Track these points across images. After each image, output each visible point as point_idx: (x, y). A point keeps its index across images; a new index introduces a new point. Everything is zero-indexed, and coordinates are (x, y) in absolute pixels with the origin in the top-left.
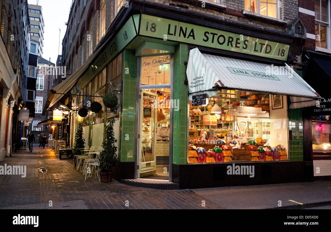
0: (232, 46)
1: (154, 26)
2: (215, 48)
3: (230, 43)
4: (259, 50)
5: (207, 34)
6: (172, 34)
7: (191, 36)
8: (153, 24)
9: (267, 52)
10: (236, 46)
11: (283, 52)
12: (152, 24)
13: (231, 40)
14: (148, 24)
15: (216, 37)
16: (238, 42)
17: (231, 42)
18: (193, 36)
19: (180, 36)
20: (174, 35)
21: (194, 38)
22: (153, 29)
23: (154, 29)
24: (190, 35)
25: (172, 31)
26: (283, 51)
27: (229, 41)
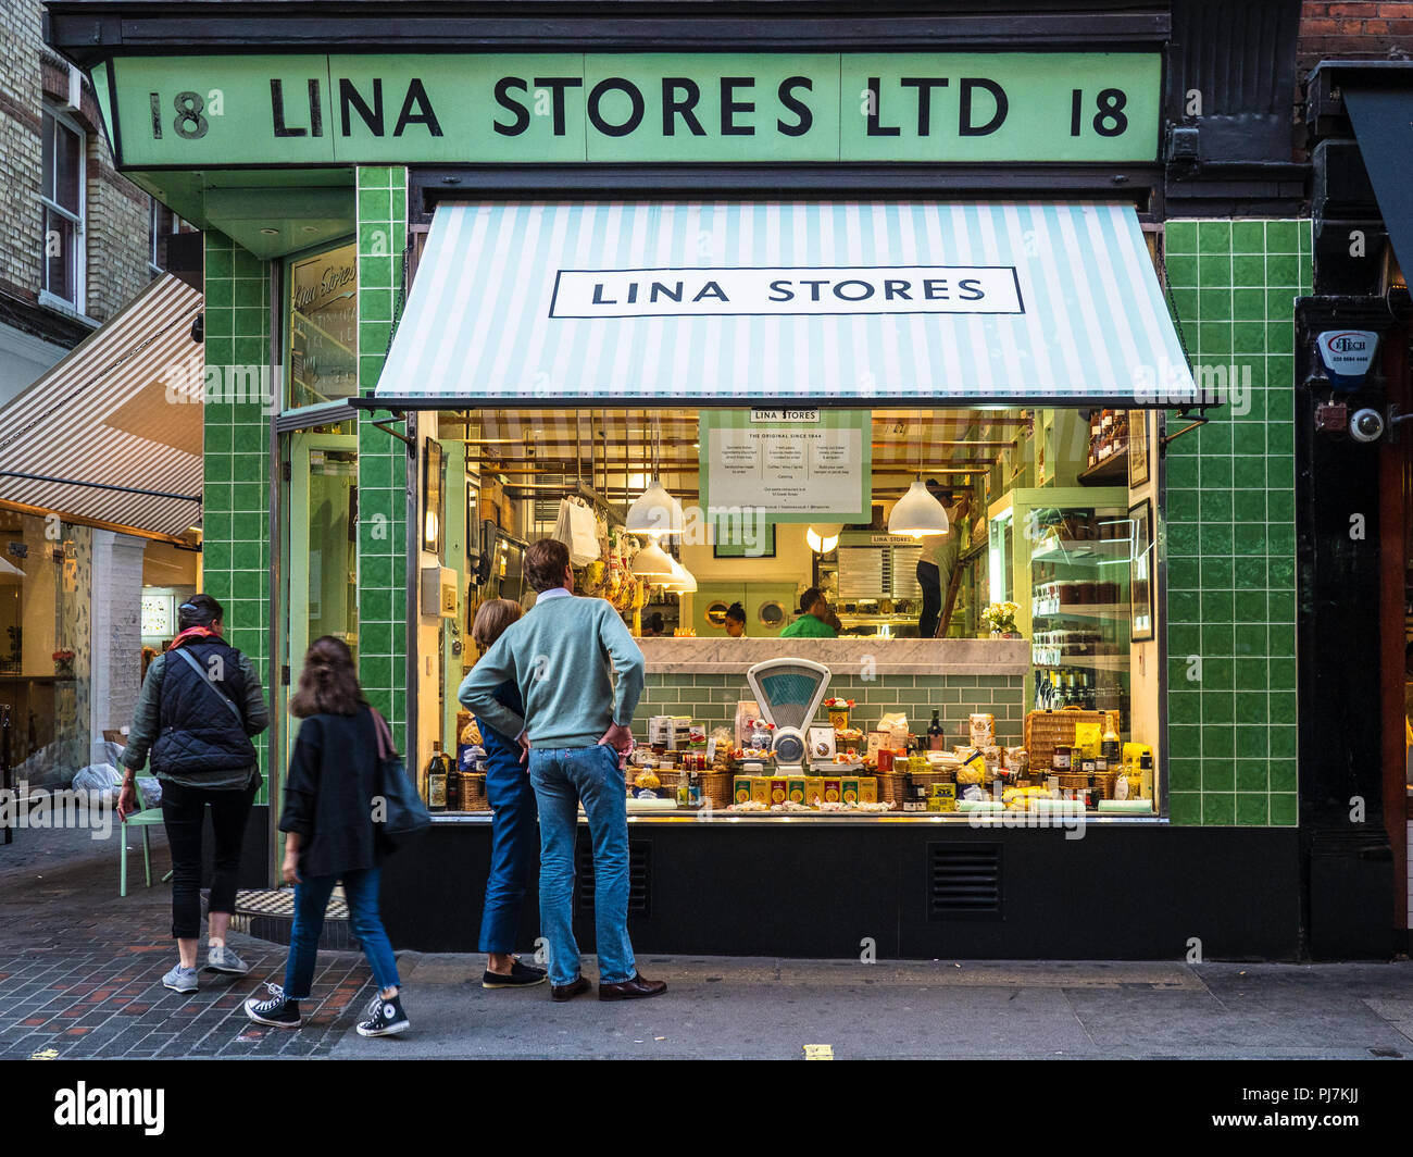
0: (697, 129)
1: (189, 105)
2: (584, 160)
3: (678, 116)
4: (910, 123)
5: (513, 93)
6: (300, 132)
7: (417, 119)
8: (184, 97)
9: (974, 124)
10: (728, 128)
11: (1112, 107)
12: (177, 97)
13: (680, 95)
14: (157, 102)
15: (576, 100)
16: (735, 100)
17: (686, 109)
18: (429, 118)
19: (346, 131)
20: (315, 134)
21: (436, 130)
22: (189, 126)
23: (196, 121)
24: (405, 118)
25: (298, 115)
26: (1112, 101)
27: (669, 107)
